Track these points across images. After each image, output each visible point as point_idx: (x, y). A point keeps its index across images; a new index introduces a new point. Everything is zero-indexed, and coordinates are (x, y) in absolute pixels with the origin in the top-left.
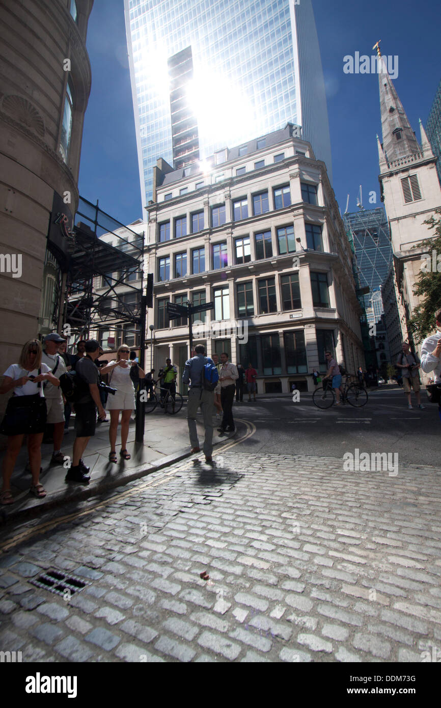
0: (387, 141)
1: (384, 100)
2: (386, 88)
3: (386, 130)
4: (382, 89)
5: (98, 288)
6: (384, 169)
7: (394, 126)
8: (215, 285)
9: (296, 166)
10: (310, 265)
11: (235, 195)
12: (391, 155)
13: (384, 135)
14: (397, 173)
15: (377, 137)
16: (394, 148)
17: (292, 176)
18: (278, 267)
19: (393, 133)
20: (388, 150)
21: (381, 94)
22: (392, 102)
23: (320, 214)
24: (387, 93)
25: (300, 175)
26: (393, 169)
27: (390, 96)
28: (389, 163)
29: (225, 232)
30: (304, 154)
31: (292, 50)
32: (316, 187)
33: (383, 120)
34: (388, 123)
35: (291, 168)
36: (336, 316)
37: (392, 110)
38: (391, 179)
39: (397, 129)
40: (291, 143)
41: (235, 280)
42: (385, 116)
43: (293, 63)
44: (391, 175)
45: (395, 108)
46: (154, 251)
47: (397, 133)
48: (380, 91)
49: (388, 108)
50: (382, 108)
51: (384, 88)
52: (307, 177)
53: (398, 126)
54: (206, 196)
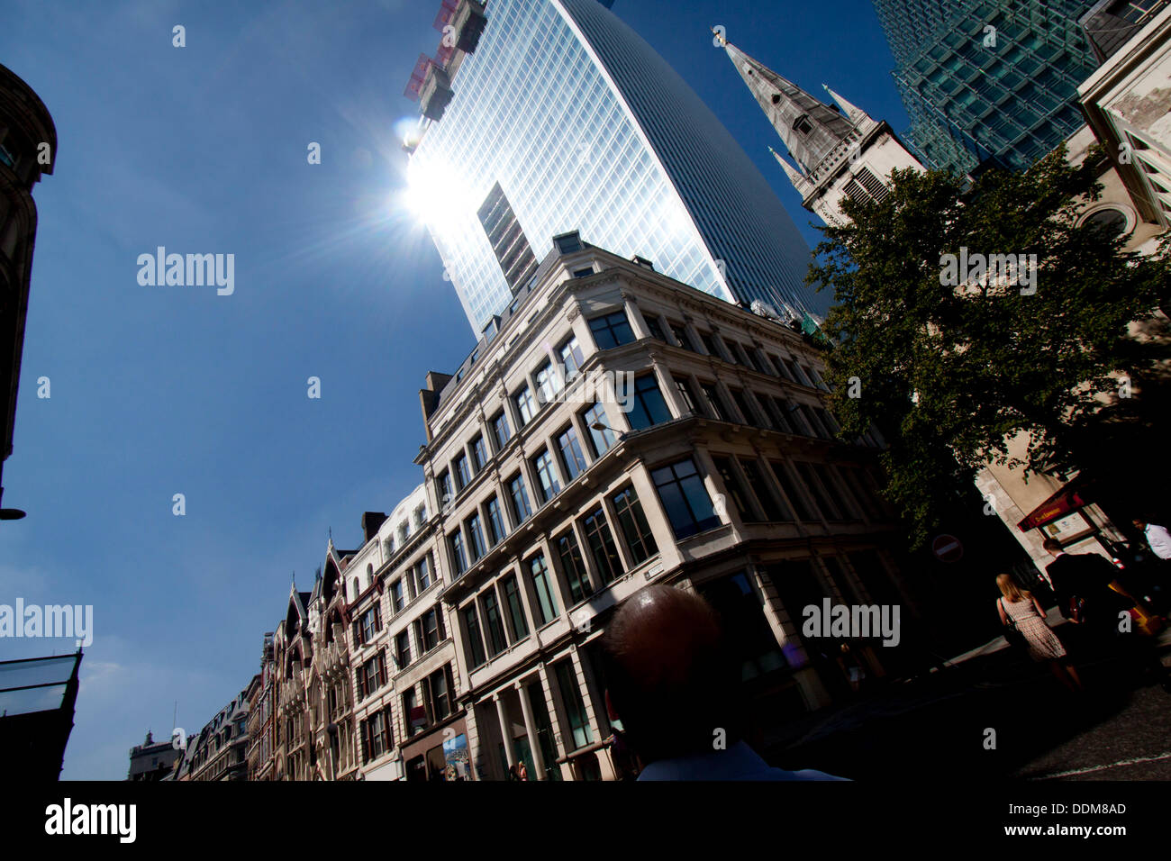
0: (793, 144)
1: (758, 92)
2: (753, 76)
3: (783, 130)
4: (748, 80)
5: (390, 618)
6: (806, 190)
7: (791, 117)
8: (526, 555)
9: (572, 299)
10: (643, 461)
11: (511, 388)
12: (810, 162)
13: (785, 139)
14: (830, 184)
15: (771, 150)
16: (807, 149)
17: (572, 318)
18: (599, 485)
19: (794, 128)
20: (801, 156)
21: (751, 88)
22: (772, 89)
23: (640, 355)
24: (758, 81)
25: (582, 309)
26: (822, 179)
27: (764, 82)
28: (810, 174)
29: (514, 454)
30: (591, 270)
31: (619, 108)
32: (623, 312)
33: (772, 121)
34: (780, 119)
35: (566, 305)
36: (735, 539)
37: (776, 99)
38: (826, 197)
39: (797, 120)
40: (562, 265)
41: (547, 536)
42: (772, 113)
43: (628, 121)
44: (822, 192)
45: (779, 93)
46: (439, 526)
47: (801, 126)
48: (748, 84)
49: (770, 100)
50: (762, 104)
51: (751, 76)
52: (598, 306)
53: (797, 113)
54: (478, 407)
